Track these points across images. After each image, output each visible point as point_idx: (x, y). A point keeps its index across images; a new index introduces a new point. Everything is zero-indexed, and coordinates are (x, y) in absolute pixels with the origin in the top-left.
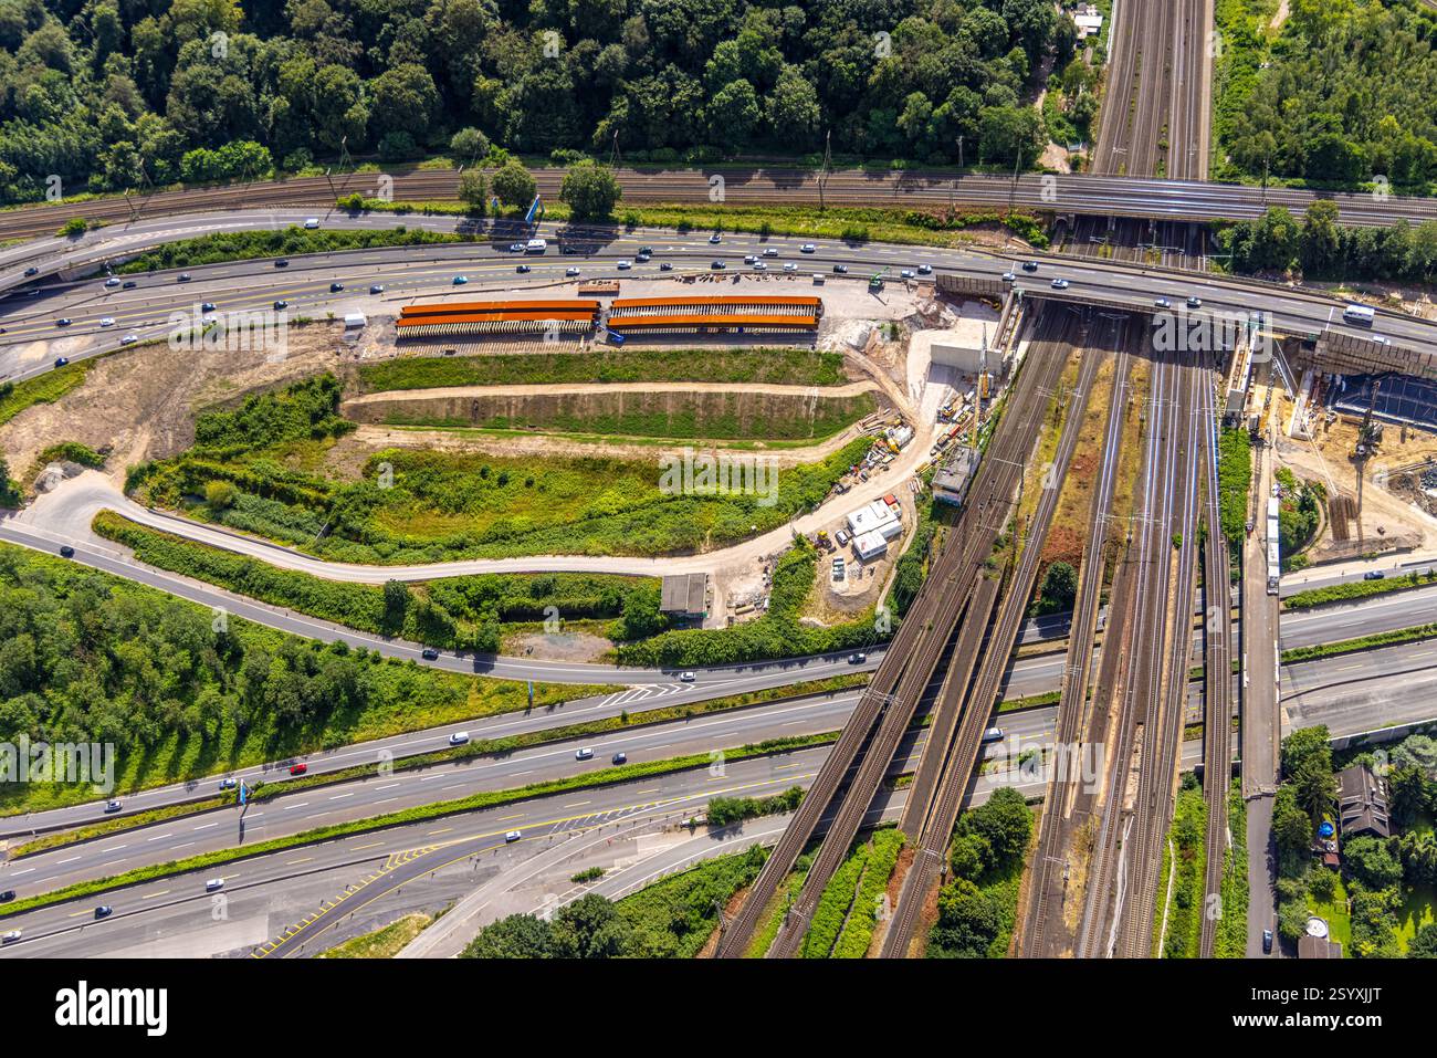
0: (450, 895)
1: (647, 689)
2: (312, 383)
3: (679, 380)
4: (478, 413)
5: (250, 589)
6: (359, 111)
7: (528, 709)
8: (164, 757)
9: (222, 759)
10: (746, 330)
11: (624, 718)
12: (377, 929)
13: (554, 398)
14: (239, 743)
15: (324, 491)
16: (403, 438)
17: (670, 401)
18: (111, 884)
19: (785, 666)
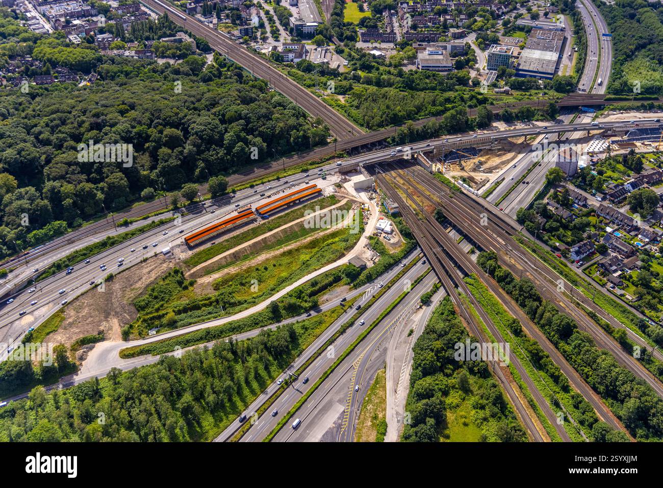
0: (382, 361)
1: (370, 290)
2: (170, 274)
3: (293, 220)
4: (236, 257)
5: (214, 337)
6: (100, 195)
7: (345, 311)
8: (246, 391)
9: (267, 380)
10: (301, 200)
11: (374, 297)
12: (372, 382)
13: (259, 241)
14: (269, 373)
15: (209, 298)
16: (217, 276)
17: (295, 227)
18: (275, 432)
19: (397, 265)
